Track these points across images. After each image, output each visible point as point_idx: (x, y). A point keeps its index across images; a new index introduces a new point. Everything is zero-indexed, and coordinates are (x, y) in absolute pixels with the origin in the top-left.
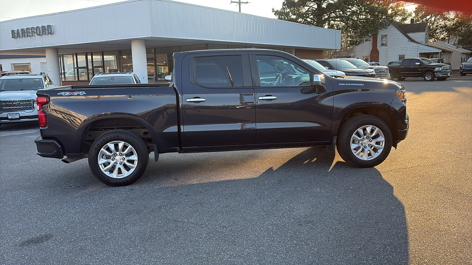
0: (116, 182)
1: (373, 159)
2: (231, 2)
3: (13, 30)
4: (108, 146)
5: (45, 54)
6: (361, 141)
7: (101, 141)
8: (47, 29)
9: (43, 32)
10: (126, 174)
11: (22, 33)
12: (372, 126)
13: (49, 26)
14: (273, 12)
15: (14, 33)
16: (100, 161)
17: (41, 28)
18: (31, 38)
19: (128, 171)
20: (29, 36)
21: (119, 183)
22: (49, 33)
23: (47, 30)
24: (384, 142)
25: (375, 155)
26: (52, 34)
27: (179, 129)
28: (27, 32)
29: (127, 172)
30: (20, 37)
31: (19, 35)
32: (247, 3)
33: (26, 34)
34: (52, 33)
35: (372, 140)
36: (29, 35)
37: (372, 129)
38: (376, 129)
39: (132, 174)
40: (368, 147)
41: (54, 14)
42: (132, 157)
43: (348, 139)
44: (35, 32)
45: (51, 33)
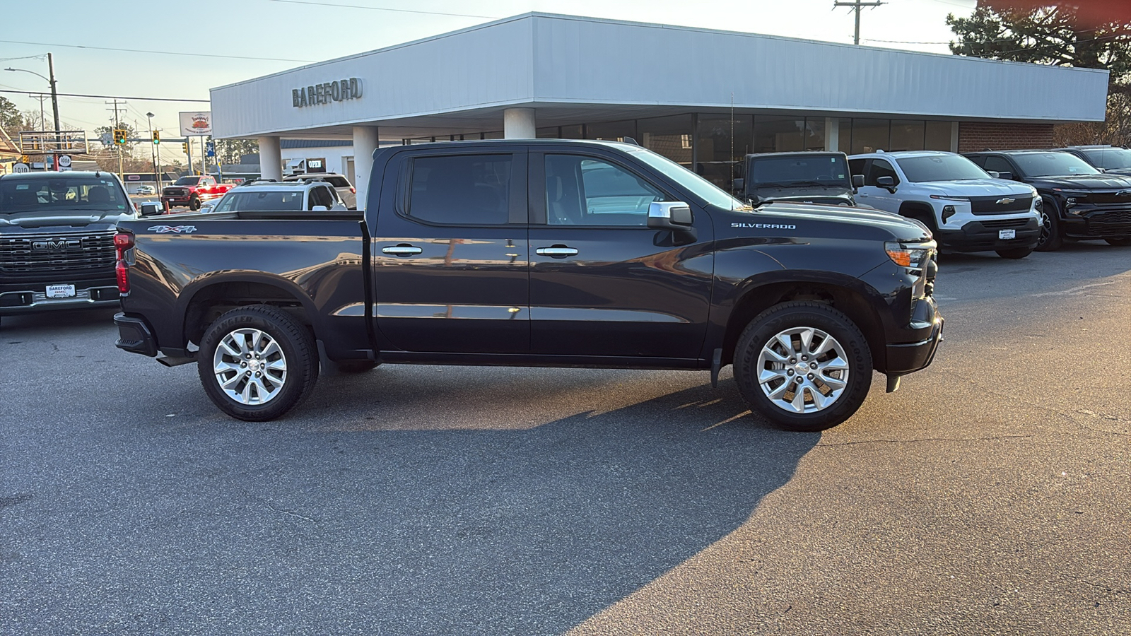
0: (245, 412)
1: (817, 410)
2: (836, 5)
3: (296, 90)
4: (231, 337)
5: (353, 138)
6: (788, 364)
7: (218, 328)
8: (349, 87)
9: (343, 92)
10: (265, 397)
11: (309, 95)
12: (814, 329)
13: (353, 81)
14: (948, 24)
15: (298, 96)
16: (219, 368)
17: (340, 85)
18: (325, 105)
19: (270, 392)
20: (321, 101)
21: (250, 415)
22: (352, 96)
23: (347, 90)
24: (848, 371)
25: (823, 403)
26: (360, 97)
27: (368, 309)
28: (319, 94)
29: (269, 394)
30: (306, 103)
31: (305, 100)
32: (879, 4)
33: (315, 97)
34: (358, 95)
35: (817, 363)
36: (320, 98)
37: (814, 336)
38: (825, 336)
39: (276, 399)
40: (806, 380)
41: (363, 55)
42: (278, 364)
43: (749, 359)
44: (331, 93)
45: (356, 95)
